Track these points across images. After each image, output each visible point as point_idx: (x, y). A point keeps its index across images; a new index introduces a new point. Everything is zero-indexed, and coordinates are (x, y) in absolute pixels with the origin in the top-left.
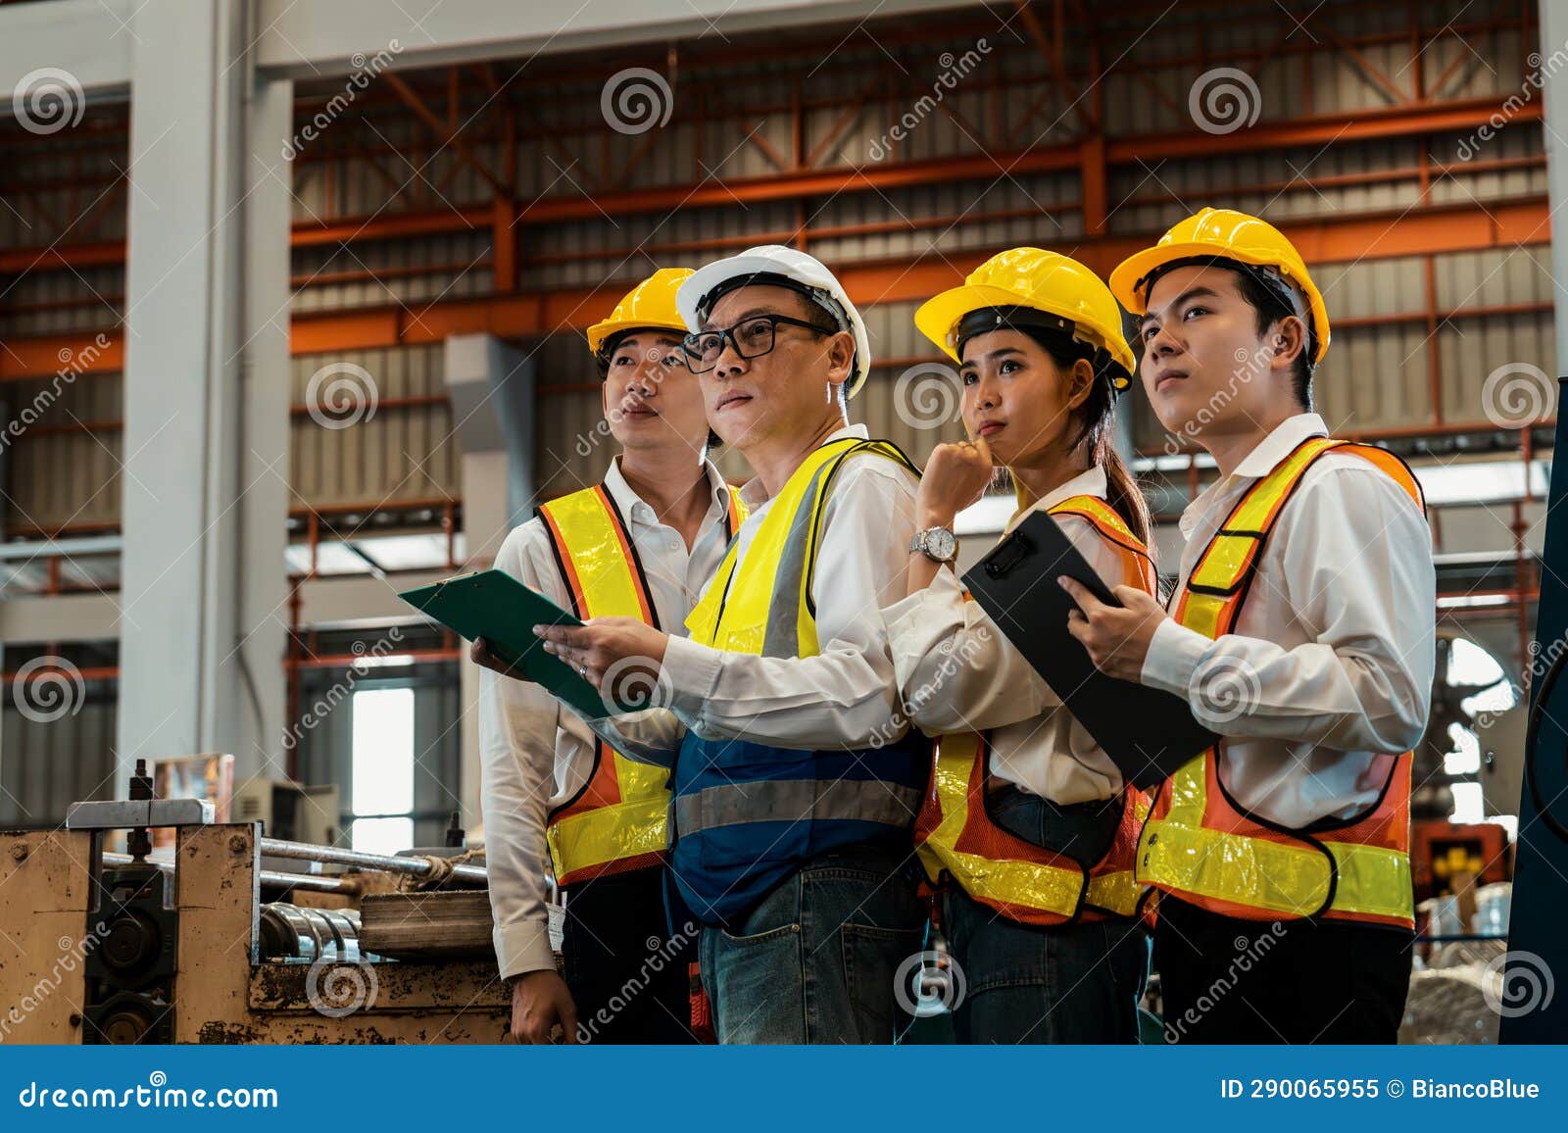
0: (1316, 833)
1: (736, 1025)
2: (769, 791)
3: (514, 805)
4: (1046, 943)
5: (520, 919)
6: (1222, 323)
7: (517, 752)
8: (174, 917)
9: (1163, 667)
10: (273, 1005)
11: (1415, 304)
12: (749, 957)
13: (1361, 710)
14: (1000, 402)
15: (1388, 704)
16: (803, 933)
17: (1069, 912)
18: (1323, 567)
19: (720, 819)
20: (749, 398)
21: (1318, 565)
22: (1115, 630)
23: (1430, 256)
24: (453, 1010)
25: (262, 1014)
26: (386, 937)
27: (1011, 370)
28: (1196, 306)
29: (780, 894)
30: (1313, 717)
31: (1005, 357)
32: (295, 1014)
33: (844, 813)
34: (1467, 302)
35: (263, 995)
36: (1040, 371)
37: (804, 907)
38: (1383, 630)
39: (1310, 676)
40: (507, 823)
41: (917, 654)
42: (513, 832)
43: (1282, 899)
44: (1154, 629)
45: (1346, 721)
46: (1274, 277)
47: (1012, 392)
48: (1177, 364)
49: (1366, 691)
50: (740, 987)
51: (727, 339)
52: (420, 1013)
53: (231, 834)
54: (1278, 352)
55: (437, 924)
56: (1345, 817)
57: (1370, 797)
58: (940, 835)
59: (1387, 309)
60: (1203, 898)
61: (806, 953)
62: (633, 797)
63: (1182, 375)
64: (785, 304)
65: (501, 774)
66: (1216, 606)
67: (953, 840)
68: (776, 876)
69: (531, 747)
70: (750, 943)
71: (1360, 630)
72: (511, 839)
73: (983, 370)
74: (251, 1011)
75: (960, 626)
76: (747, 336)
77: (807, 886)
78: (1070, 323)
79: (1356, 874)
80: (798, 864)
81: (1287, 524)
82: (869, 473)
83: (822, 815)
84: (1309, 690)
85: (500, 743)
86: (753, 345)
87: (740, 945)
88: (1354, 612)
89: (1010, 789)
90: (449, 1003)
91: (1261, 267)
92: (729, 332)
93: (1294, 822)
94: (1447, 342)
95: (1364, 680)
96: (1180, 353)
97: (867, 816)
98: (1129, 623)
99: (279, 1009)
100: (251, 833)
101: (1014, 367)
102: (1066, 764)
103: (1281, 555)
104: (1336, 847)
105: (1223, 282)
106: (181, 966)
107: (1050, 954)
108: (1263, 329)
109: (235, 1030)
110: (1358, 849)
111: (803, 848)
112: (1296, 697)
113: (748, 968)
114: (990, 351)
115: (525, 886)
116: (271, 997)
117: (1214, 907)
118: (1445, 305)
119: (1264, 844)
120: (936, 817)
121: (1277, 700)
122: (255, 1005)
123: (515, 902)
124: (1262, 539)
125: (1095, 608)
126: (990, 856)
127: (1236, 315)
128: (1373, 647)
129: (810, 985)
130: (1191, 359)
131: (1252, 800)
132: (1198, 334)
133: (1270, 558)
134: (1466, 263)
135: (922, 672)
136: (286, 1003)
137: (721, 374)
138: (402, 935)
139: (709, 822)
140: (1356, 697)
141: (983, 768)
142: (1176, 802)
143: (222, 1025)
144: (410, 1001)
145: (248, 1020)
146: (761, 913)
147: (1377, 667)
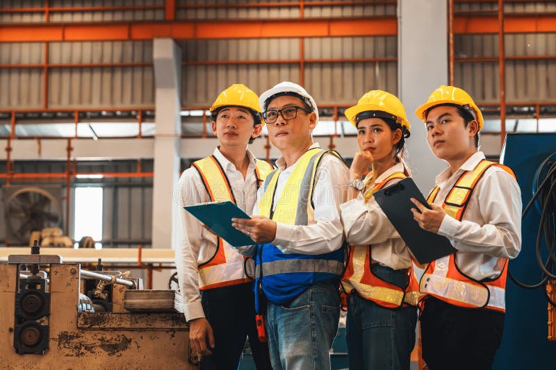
0: (484, 282)
1: (289, 337)
2: (299, 263)
3: (191, 263)
4: (392, 313)
5: (194, 301)
6: (453, 124)
7: (190, 246)
8: (49, 295)
9: (445, 229)
10: (87, 326)
11: (295, 56)
12: (293, 315)
13: (504, 245)
14: (374, 141)
15: (511, 244)
16: (310, 308)
17: (399, 304)
18: (493, 201)
19: (282, 271)
20: (287, 133)
21: (491, 200)
22: (431, 217)
23: (302, 38)
24: (154, 330)
25: (82, 329)
26: (134, 304)
27: (377, 131)
28: (445, 119)
29: (303, 296)
30: (489, 247)
31: (376, 127)
32: (95, 329)
33: (324, 270)
34: (316, 56)
35: (83, 323)
36: (387, 132)
37: (311, 300)
38: (510, 221)
39: (490, 234)
40: (188, 269)
41: (355, 220)
42: (190, 272)
43: (473, 301)
44: (443, 217)
45: (499, 248)
46: (467, 108)
47: (377, 138)
48: (441, 138)
49: (506, 240)
50: (289, 324)
51: (279, 113)
52: (141, 330)
53: (71, 267)
54: (470, 132)
55: (152, 301)
56: (492, 278)
57: (499, 272)
58: (354, 278)
59: (284, 57)
60: (447, 299)
61: (312, 314)
62: (230, 262)
63: (443, 142)
64: (297, 102)
65: (186, 253)
66: (456, 210)
67: (359, 280)
68: (302, 290)
69: (193, 244)
70: (293, 311)
71: (503, 221)
72: (190, 274)
73: (368, 130)
74: (78, 328)
75: (367, 212)
76: (286, 112)
77: (312, 293)
78: (396, 117)
79: (494, 296)
80: (310, 286)
81: (480, 187)
82: (331, 162)
83: (317, 271)
84: (489, 239)
85: (185, 243)
86: (287, 115)
87: (289, 311)
88: (503, 216)
89: (377, 264)
90: (152, 327)
91: (464, 106)
92: (280, 111)
93: (479, 279)
94: (307, 72)
95: (505, 236)
96: (441, 135)
97: (330, 272)
98: (435, 215)
99: (89, 328)
100: (78, 267)
101: (379, 130)
102: (395, 257)
103: (478, 196)
104: (489, 287)
105: (453, 111)
106: (51, 312)
107: (393, 317)
108: (466, 126)
109: (72, 334)
110: (496, 288)
111: (311, 281)
112: (485, 241)
113: (292, 318)
114: (370, 125)
115: (195, 290)
116: (86, 323)
117: (450, 302)
118: (307, 57)
119: (469, 284)
120: (352, 273)
121: (479, 241)
122: (79, 326)
123: (192, 295)
124: (471, 190)
125: (425, 210)
126: (373, 285)
127: (458, 122)
128: (507, 226)
129: (314, 324)
130: (445, 137)
131: (465, 270)
132: (447, 128)
133: (474, 197)
134: (316, 42)
135: (355, 226)
136: (92, 325)
137: (277, 124)
138: (140, 304)
139: (277, 272)
140: (502, 241)
141: (369, 258)
142: (437, 269)
143: (67, 333)
144: (137, 326)
145: (77, 332)
146: (297, 301)
147: (509, 233)
